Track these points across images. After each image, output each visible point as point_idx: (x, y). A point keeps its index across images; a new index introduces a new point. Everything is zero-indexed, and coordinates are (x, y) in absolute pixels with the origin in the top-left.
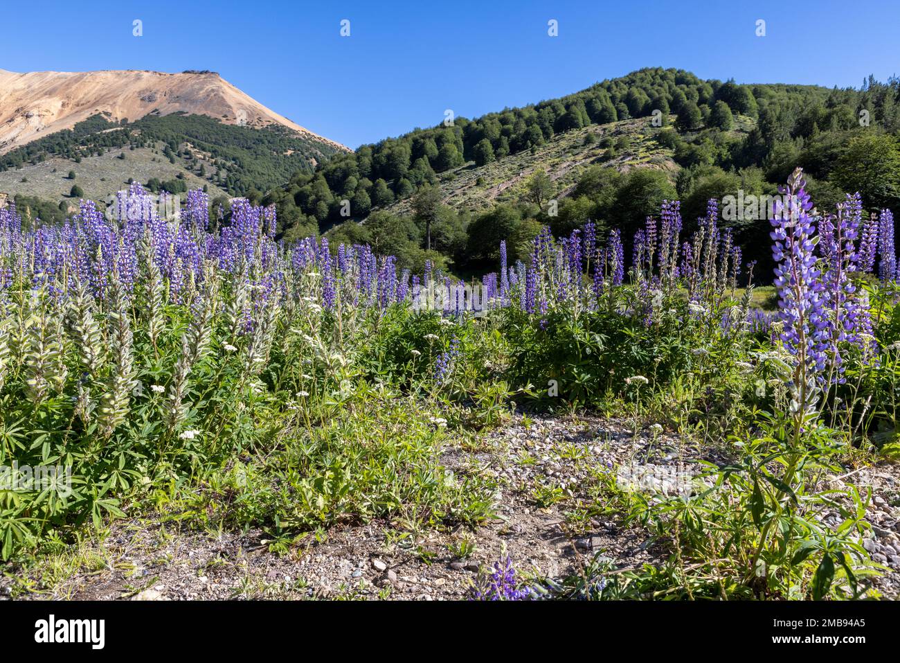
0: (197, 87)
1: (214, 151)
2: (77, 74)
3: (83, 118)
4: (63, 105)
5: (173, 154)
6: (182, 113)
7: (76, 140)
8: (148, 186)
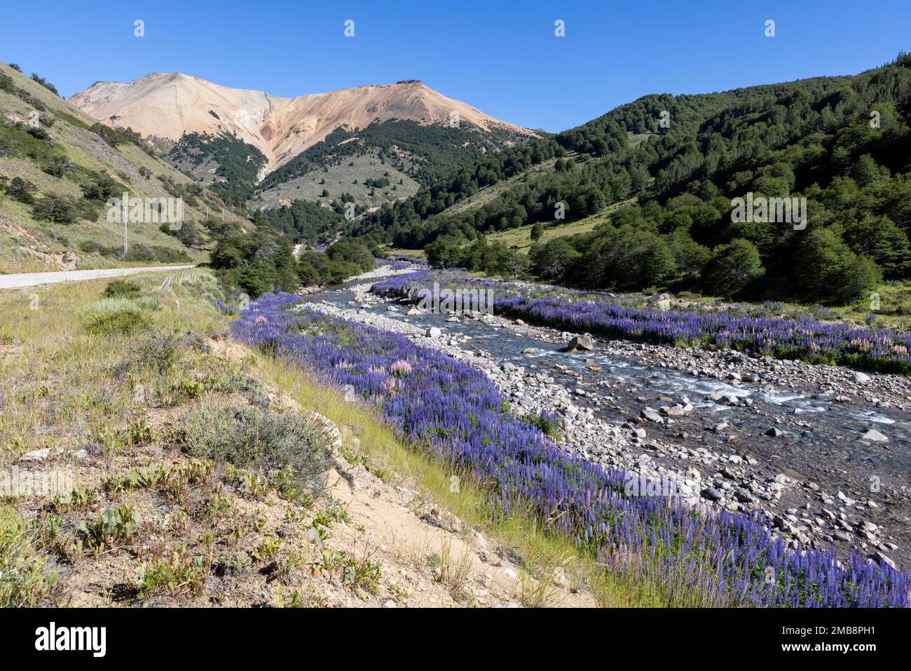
0: (405, 95)
1: (412, 151)
2: (326, 95)
3: (330, 131)
4: (318, 121)
5: (384, 155)
6: (394, 119)
7: (326, 151)
8: (365, 184)
